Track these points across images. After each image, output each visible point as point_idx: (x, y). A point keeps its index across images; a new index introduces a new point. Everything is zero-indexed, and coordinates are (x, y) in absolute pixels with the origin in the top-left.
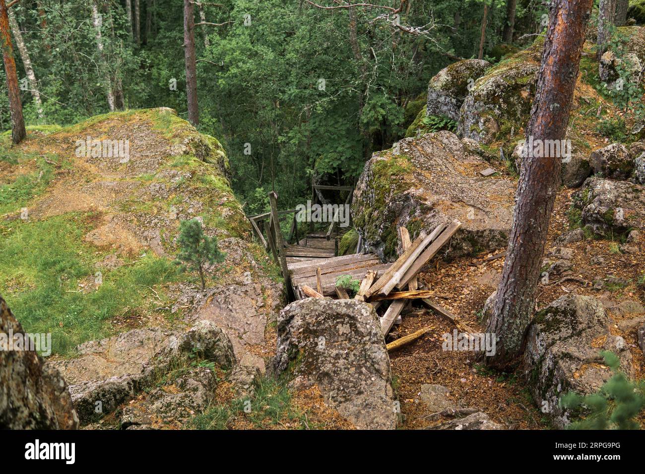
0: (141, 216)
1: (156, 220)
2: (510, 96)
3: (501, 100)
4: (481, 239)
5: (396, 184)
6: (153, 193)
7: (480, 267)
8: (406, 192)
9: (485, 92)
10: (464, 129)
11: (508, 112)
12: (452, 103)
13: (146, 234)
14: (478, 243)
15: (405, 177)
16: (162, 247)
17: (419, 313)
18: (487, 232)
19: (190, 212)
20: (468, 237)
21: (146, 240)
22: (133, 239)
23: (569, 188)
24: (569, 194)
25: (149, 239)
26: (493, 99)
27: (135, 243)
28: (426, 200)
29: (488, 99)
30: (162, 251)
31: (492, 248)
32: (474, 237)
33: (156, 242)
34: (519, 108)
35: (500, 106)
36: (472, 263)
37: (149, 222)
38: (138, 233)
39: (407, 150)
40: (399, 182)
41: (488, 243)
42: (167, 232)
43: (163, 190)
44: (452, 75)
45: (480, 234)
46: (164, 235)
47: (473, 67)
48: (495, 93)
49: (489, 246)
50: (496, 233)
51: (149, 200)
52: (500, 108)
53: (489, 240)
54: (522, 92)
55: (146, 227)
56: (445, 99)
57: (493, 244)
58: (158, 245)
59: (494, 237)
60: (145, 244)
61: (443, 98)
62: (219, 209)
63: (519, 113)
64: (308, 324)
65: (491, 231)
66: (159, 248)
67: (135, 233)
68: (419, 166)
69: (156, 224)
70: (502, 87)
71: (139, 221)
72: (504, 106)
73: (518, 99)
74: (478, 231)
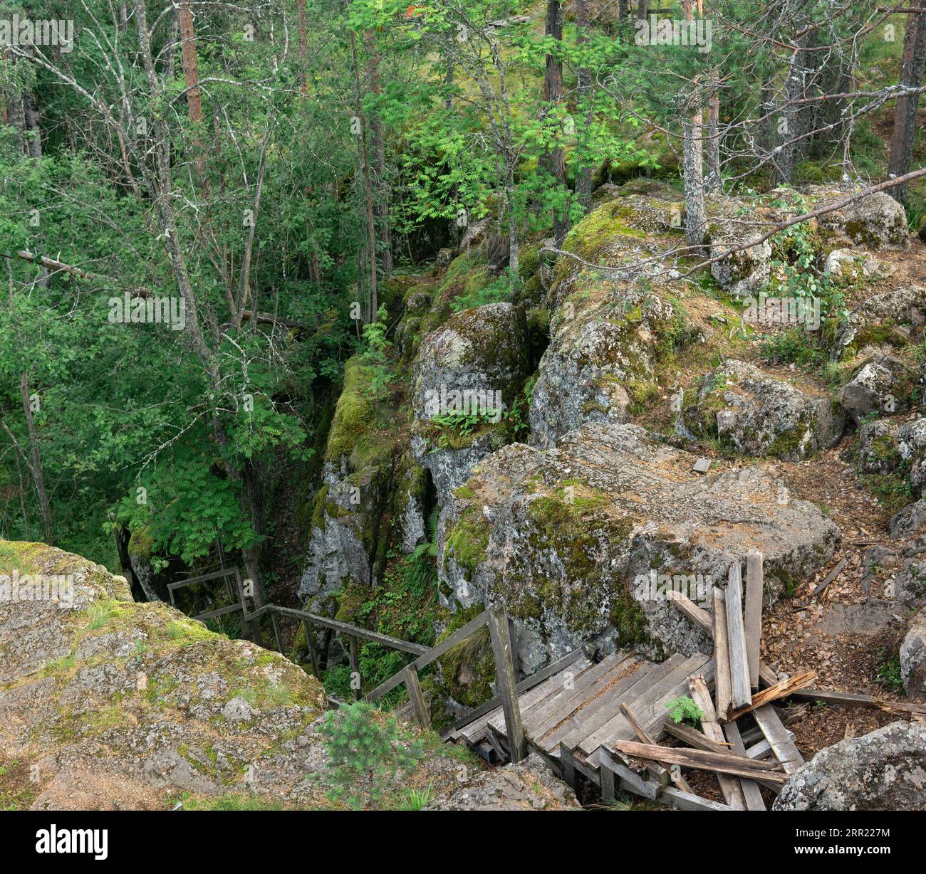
0: (112, 737)
1: (152, 735)
2: (628, 344)
3: (619, 354)
4: (790, 566)
5: (602, 527)
6: (99, 688)
7: (810, 607)
8: (632, 536)
9: (592, 349)
10: (562, 414)
11: (634, 369)
12: (481, 381)
13: (149, 765)
14: (788, 573)
15: (608, 512)
16: (204, 778)
17: (799, 714)
18: (796, 552)
19: (208, 697)
20: (772, 571)
21: (159, 776)
22: (131, 786)
23: (829, 449)
24: (836, 458)
25: (164, 774)
26: (608, 357)
27: (139, 790)
28: (673, 536)
29: (601, 358)
30: (212, 786)
31: (809, 573)
32: (780, 567)
33: (185, 773)
34: (645, 358)
35: (620, 363)
36: (794, 608)
37: (142, 742)
38: (131, 769)
39: (568, 471)
40: (605, 523)
41: (801, 568)
42: (192, 748)
43: (115, 676)
44: (470, 338)
45: (788, 559)
46: (191, 755)
47: (495, 317)
48: (607, 346)
49: (804, 573)
50: (810, 549)
51: (103, 704)
52: (622, 368)
53: (802, 564)
54: (640, 333)
55: (140, 753)
56: (469, 377)
57: (809, 568)
58: (193, 775)
59: (806, 557)
60: (162, 784)
61: (465, 378)
62: (254, 672)
63: (646, 365)
64: (857, 793)
65: (801, 548)
66: (196, 781)
67: (126, 772)
68: (610, 489)
69: (158, 742)
70: (613, 334)
71: (114, 748)
72: (626, 362)
73: (639, 345)
74: (784, 557)
